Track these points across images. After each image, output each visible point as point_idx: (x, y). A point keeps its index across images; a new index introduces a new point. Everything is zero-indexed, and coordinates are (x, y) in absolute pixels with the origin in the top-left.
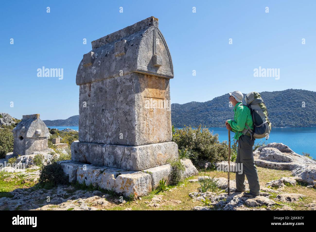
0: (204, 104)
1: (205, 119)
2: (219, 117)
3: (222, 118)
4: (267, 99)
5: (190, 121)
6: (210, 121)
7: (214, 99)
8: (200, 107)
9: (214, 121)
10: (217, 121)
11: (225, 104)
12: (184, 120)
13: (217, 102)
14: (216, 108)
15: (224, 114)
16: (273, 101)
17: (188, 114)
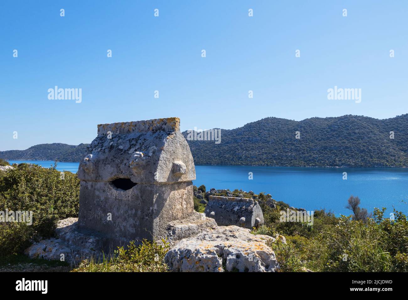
0: (231, 132)
1: (233, 153)
2: (252, 151)
3: (257, 152)
4: (318, 127)
5: (211, 156)
6: (240, 156)
7: (245, 125)
8: (225, 136)
9: (246, 156)
10: (249, 156)
11: (261, 134)
12: (203, 154)
13: (249, 129)
14: (249, 138)
15: (260, 147)
16: (326, 131)
17: (208, 146)
